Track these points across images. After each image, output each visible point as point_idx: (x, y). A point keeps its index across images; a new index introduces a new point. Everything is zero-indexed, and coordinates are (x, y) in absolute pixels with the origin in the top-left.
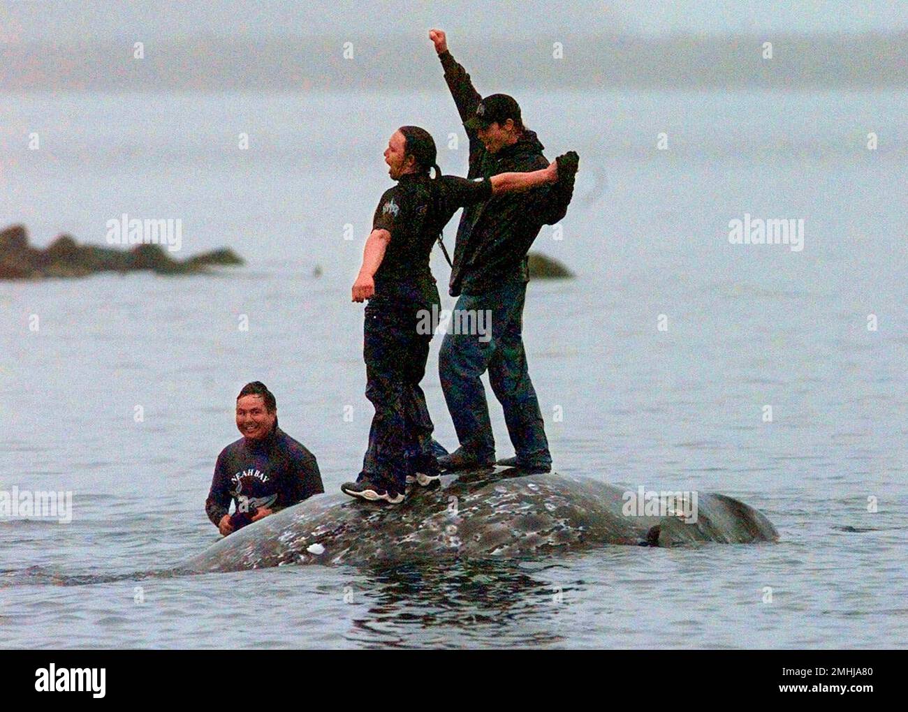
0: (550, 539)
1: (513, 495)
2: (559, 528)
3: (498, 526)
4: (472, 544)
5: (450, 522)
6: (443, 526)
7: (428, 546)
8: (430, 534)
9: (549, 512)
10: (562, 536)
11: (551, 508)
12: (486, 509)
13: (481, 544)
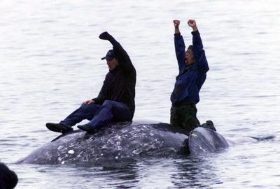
0: (153, 146)
1: (139, 130)
2: (155, 142)
3: (135, 142)
4: (125, 149)
5: (117, 141)
6: (115, 142)
7: (110, 150)
8: (111, 145)
9: (152, 137)
10: (157, 145)
11: (152, 135)
12: (130, 136)
13: (129, 148)
